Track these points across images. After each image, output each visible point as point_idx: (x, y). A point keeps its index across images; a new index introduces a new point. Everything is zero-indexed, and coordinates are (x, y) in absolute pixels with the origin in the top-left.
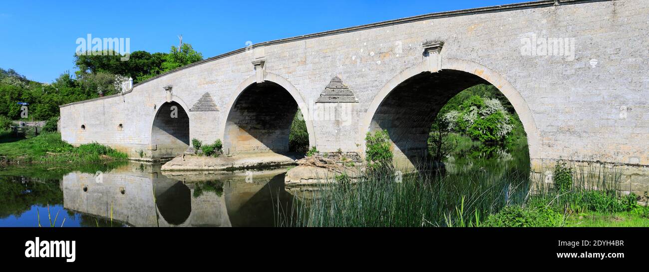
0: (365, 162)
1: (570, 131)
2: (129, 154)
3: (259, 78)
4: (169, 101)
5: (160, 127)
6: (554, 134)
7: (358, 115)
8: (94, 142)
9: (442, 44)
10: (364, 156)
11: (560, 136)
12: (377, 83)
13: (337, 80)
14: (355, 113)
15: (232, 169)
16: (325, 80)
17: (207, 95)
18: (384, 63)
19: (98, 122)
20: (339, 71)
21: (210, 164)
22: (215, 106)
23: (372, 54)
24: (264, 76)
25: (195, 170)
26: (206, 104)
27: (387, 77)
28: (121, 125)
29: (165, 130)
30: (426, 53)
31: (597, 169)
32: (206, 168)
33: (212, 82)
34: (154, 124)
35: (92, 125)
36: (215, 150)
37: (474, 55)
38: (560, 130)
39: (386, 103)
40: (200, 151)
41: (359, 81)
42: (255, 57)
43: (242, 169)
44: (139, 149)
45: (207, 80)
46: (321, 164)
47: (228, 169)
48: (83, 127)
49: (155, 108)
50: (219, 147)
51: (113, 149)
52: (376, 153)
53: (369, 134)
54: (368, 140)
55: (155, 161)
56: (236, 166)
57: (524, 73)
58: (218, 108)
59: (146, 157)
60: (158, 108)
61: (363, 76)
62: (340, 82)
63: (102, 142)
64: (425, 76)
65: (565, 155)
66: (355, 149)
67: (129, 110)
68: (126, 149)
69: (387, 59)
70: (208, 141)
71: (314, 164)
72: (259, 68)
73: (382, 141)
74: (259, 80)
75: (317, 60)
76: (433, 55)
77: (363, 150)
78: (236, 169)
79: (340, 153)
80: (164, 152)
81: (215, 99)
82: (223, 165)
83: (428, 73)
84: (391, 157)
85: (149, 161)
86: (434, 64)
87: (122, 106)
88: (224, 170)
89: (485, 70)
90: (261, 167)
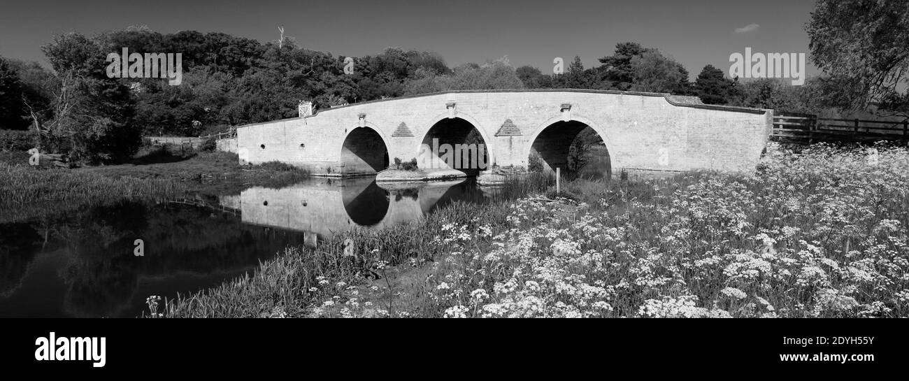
0: (527, 172)
1: (627, 154)
2: (312, 170)
3: (451, 115)
4: (363, 126)
5: (348, 147)
6: (621, 156)
7: (523, 143)
8: (275, 160)
9: (571, 106)
10: (527, 168)
11: (623, 157)
12: (534, 125)
13: (509, 121)
14: (521, 143)
15: (426, 180)
16: (501, 120)
17: (403, 124)
18: (539, 114)
19: (279, 142)
20: (511, 116)
21: (412, 175)
22: (410, 132)
23: (532, 107)
24: (455, 114)
25: (401, 181)
26: (402, 132)
27: (541, 121)
28: (302, 145)
29: (351, 150)
30: (562, 110)
31: (639, 173)
32: (409, 179)
33: (408, 114)
34: (344, 145)
35: (272, 145)
36: (411, 166)
37: (586, 114)
38: (623, 154)
39: (539, 137)
40: (401, 166)
41: (524, 122)
42: (447, 100)
43: (432, 179)
44: (325, 166)
45: (403, 112)
46: (501, 173)
47: (424, 180)
48: (263, 146)
49: (346, 131)
50: (414, 163)
51: (295, 166)
52: (534, 166)
53: (530, 155)
54: (530, 158)
55: (343, 176)
56: (429, 178)
57: (608, 126)
58: (413, 133)
59: (334, 172)
60: (348, 132)
61: (526, 120)
62: (511, 122)
63: (282, 160)
64: (562, 123)
65: (625, 166)
66: (522, 164)
67: (312, 132)
68: (308, 166)
69: (540, 111)
70: (406, 159)
71: (497, 173)
72: (451, 108)
73: (538, 159)
74: (451, 116)
75: (495, 107)
76: (566, 112)
77: (526, 164)
78: (428, 180)
79: (512, 166)
80: (349, 168)
81: (410, 127)
82: (421, 177)
83: (563, 121)
84: (543, 168)
85: (338, 176)
86: (567, 117)
87: (304, 127)
88: (421, 180)
89: (591, 122)
90: (444, 179)
